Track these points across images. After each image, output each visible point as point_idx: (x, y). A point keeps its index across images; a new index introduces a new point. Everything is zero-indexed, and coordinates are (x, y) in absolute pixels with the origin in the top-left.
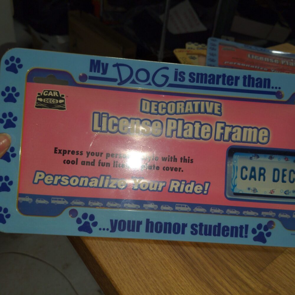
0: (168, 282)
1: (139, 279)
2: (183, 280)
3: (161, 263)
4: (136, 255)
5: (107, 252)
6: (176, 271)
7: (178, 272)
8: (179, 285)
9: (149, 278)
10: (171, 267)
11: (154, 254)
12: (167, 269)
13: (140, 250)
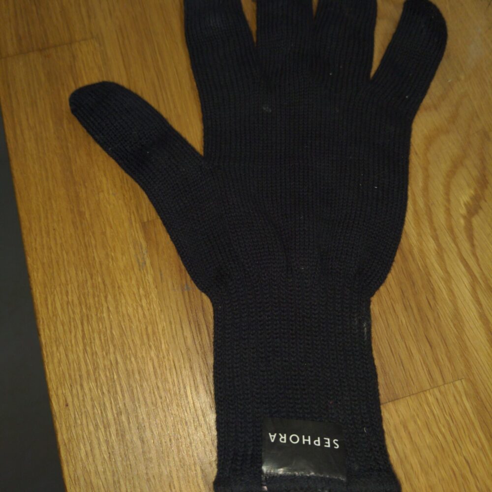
0: (139, 373)
1: (88, 349)
2: (170, 380)
3: (147, 328)
4: (106, 297)
5: (53, 272)
6: (167, 357)
7: (168, 359)
8: (158, 387)
9: (107, 354)
10: (161, 344)
11: (142, 306)
12: (150, 347)
13: (119, 287)
